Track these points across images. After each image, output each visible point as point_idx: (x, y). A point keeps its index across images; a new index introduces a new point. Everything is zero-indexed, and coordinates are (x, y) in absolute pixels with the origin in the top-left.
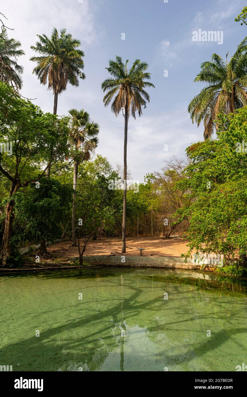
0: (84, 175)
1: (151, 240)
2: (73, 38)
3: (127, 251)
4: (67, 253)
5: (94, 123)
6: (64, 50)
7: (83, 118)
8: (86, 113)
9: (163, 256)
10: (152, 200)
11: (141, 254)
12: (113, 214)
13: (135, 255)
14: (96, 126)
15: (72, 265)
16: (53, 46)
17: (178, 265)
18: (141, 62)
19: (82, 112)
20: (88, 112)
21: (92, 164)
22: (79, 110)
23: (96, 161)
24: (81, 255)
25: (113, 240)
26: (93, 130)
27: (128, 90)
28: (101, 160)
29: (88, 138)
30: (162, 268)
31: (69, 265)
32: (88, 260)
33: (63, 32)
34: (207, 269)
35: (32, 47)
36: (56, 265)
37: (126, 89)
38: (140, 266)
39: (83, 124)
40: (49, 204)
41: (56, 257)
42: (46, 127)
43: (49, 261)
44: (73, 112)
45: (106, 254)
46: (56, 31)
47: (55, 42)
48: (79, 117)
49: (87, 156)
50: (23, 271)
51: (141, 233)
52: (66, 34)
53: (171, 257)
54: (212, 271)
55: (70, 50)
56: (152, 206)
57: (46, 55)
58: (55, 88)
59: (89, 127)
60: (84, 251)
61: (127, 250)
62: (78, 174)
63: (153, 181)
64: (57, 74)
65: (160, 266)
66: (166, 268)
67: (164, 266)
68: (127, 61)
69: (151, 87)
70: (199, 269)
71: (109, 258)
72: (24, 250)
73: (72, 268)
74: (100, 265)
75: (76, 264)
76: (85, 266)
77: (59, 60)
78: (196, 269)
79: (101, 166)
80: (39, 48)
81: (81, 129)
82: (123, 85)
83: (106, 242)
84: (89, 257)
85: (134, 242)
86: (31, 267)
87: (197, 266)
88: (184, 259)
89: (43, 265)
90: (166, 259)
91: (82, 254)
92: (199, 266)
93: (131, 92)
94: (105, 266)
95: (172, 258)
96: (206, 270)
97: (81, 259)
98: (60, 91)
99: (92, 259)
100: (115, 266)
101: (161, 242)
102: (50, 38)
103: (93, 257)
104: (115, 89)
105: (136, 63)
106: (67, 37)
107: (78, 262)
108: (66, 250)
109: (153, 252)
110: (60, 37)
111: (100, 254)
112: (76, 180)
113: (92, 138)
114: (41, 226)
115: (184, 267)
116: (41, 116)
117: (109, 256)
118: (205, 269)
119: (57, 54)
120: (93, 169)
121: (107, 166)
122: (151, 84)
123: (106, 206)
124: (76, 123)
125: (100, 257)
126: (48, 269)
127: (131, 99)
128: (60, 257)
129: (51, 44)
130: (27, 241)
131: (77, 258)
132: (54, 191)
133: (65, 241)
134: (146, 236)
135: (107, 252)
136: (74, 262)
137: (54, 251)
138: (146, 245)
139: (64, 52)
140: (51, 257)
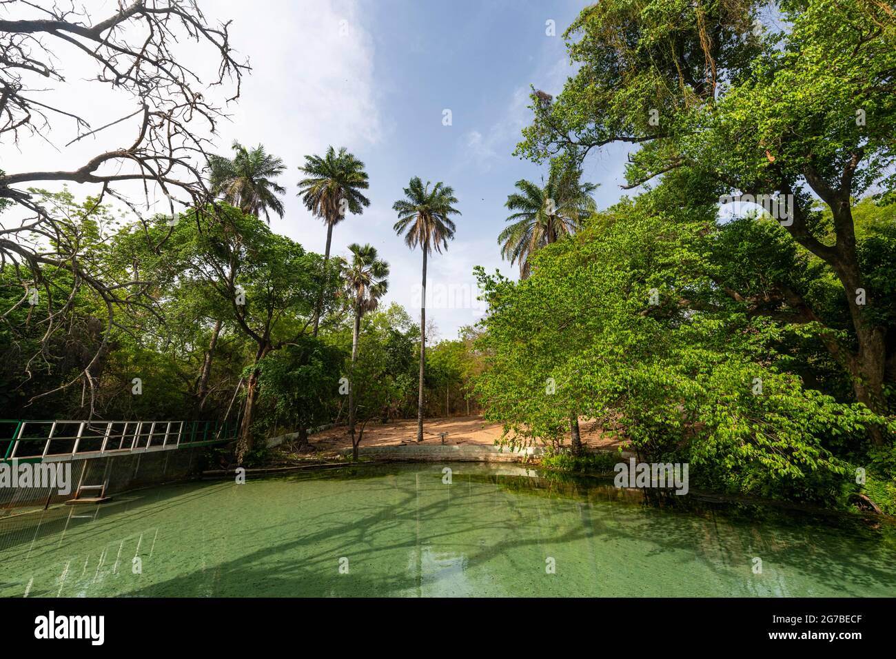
0: (371, 331)
1: (463, 421)
2: (357, 157)
3: (424, 438)
4: (338, 443)
5: (384, 261)
6: (343, 172)
7: (369, 254)
8: (372, 249)
9: (473, 444)
10: (467, 364)
11: (443, 443)
12: (410, 385)
13: (435, 444)
14: (385, 265)
15: (342, 461)
16: (327, 167)
17: (493, 456)
18: (445, 186)
19: (367, 248)
20: (375, 247)
21: (384, 315)
22: (362, 245)
23: (389, 311)
24: (356, 446)
25: (410, 423)
26: (381, 270)
27: (428, 218)
28: (396, 309)
29: (375, 281)
30: (471, 461)
31: (338, 460)
32: (367, 452)
33: (341, 152)
34: (531, 461)
35: (299, 168)
36: (317, 462)
37: (426, 218)
38: (440, 459)
39: (368, 263)
40: (308, 374)
41: (320, 451)
42: (308, 271)
43: (308, 457)
44: (354, 248)
45: (394, 443)
46: (332, 149)
47: (331, 163)
48: (361, 254)
49: (373, 306)
50: (268, 471)
51: (453, 411)
52: (347, 153)
53: (483, 446)
54: (537, 464)
55: (351, 172)
56: (467, 371)
57: (318, 177)
58: (328, 218)
59: (376, 267)
60: (360, 440)
61: (426, 437)
62: (362, 329)
63: (470, 336)
64: (332, 201)
65: (468, 459)
66: (476, 462)
67: (473, 459)
68: (428, 183)
69: (458, 214)
70: (521, 462)
71: (395, 449)
72: (273, 442)
73: (342, 466)
74: (384, 460)
75: (349, 460)
76: (361, 462)
77: (336, 184)
78: (516, 462)
79: (396, 317)
80: (308, 169)
81: (366, 269)
82: (422, 213)
83: (400, 426)
84: (369, 449)
85: (440, 424)
86: (280, 465)
87: (519, 457)
88: (498, 447)
89: (300, 462)
90: (478, 450)
91: (358, 444)
92: (521, 457)
93: (432, 221)
94: (390, 461)
95: (485, 447)
96: (529, 463)
97: (355, 452)
98: (335, 222)
99: (372, 451)
100: (404, 461)
101: (476, 424)
102: (324, 157)
103: (374, 448)
104: (410, 218)
105: (439, 185)
106: (347, 157)
107: (350, 456)
108: (338, 439)
109: (462, 439)
110: (337, 156)
111: (386, 444)
112: (357, 338)
113: (380, 280)
114: (299, 405)
115: (501, 460)
116: (302, 255)
117: (397, 446)
118: (528, 461)
119: (333, 176)
120: (385, 321)
121: (405, 317)
122: (457, 212)
123: (400, 373)
124: (358, 261)
125: (384, 447)
126: (304, 469)
127: (432, 230)
128: (326, 449)
129: (326, 165)
130: (282, 427)
131: (350, 451)
132: (317, 356)
133: (341, 425)
134: (459, 416)
135: (397, 441)
136: (345, 456)
137: (320, 442)
138: (454, 430)
139: (343, 175)
140: (313, 450)
